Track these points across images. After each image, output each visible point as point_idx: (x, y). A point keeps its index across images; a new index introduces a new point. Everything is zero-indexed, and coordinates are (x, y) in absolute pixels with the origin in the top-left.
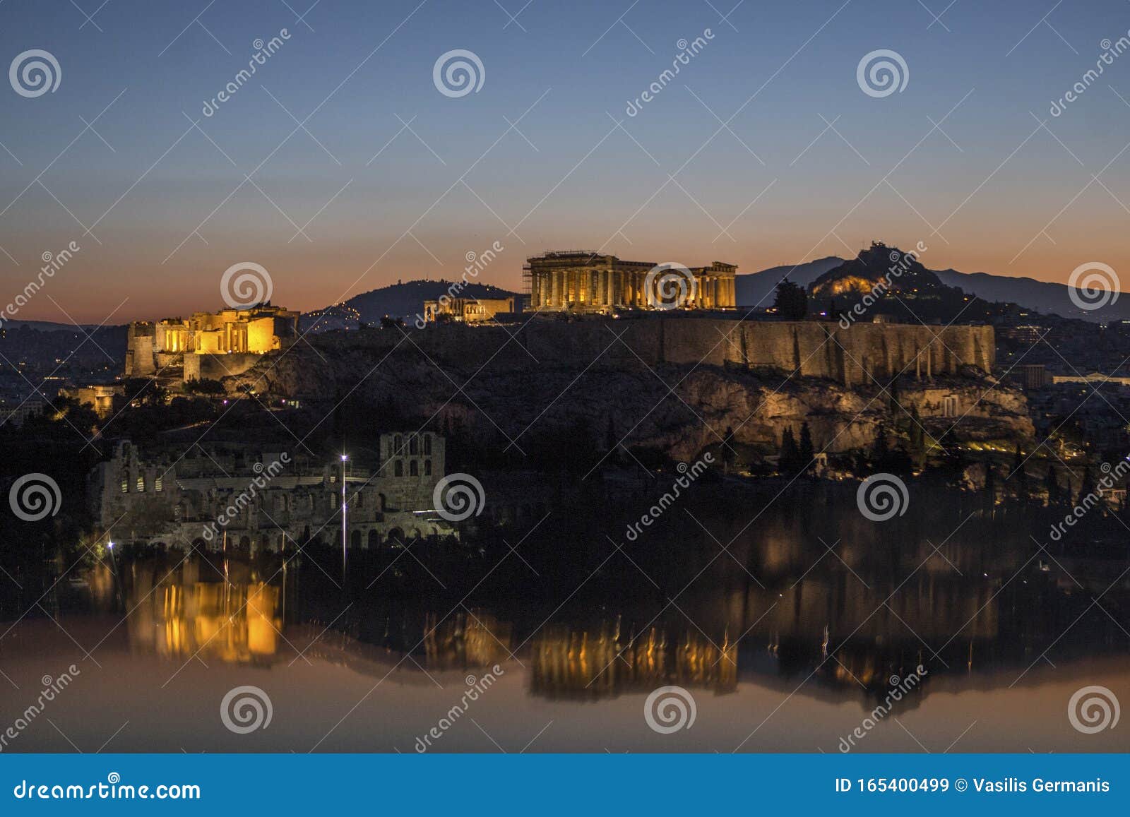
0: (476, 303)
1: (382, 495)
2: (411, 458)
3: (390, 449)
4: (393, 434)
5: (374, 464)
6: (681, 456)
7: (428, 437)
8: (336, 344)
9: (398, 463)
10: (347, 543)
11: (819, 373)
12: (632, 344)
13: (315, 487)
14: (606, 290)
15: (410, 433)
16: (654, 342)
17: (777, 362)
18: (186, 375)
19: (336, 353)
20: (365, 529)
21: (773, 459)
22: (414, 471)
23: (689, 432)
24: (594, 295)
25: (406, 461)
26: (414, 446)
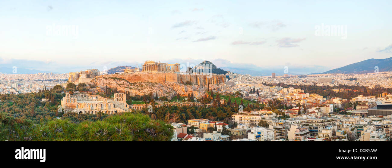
1: (114, 105)
3: (116, 96)
4: (116, 94)
5: (113, 99)
6: (169, 98)
7: (123, 94)
8: (106, 77)
9: (117, 99)
10: (107, 113)
11: (195, 83)
12: (161, 78)
13: (102, 103)
14: (156, 68)
15: (119, 94)
16: (165, 77)
17: (187, 81)
18: (79, 82)
19: (106, 79)
20: (111, 111)
21: (186, 99)
22: (120, 100)
23: (171, 94)
24: (154, 69)
25: (119, 99)
26: (120, 96)
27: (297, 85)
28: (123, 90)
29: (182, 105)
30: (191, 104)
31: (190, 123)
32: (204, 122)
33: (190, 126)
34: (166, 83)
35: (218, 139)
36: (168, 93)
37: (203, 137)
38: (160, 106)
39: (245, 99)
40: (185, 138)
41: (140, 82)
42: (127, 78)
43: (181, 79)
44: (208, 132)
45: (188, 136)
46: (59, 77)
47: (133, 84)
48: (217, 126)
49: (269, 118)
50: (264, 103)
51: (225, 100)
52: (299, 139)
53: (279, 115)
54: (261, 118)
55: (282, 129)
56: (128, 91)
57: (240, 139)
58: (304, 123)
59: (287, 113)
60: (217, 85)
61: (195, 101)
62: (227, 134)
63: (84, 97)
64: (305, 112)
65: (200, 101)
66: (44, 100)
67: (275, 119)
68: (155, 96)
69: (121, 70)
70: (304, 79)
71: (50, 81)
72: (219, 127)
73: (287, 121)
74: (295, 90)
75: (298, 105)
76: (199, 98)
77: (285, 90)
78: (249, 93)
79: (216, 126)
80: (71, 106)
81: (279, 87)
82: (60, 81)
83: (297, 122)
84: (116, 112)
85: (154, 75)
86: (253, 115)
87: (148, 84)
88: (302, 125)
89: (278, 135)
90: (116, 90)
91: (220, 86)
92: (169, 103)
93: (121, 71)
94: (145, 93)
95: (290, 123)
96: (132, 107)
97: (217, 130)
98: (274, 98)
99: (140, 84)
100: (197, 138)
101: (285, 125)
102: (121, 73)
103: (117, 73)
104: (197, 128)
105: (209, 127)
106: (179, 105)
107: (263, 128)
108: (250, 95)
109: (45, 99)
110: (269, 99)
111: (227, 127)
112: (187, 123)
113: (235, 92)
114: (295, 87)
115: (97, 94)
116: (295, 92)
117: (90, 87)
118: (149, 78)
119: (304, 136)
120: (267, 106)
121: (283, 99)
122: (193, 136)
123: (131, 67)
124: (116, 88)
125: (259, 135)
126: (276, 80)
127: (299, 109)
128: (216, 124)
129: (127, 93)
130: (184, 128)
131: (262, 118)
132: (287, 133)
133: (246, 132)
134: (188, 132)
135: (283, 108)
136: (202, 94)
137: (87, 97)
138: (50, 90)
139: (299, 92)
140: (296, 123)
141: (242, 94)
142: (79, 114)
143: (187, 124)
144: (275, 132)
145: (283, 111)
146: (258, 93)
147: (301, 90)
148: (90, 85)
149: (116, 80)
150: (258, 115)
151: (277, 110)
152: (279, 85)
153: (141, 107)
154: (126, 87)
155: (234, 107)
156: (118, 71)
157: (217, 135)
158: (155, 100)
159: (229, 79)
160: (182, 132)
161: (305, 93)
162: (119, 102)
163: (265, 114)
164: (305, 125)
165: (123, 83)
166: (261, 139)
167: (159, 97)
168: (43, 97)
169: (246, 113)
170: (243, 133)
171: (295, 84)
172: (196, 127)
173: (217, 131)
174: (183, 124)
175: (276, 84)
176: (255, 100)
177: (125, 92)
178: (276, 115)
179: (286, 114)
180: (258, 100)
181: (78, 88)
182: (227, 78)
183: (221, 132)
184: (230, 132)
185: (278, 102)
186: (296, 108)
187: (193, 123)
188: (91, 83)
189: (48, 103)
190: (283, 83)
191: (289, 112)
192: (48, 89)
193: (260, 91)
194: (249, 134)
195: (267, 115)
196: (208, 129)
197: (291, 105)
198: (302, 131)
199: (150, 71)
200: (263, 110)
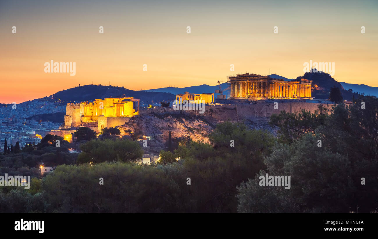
0: (199, 96)
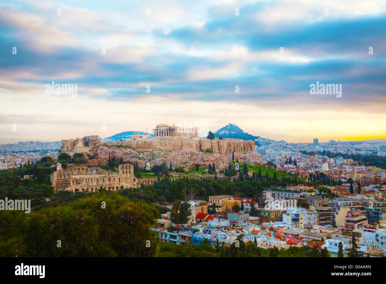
1: (119, 179)
2: (126, 170)
3: (121, 168)
4: (122, 165)
5: (118, 172)
6: (186, 170)
7: (130, 165)
8: (109, 145)
9: (123, 171)
10: (111, 190)
11: (217, 151)
12: (176, 145)
13: (104, 177)
14: (170, 133)
15: (126, 165)
16: (181, 144)
17: (207, 149)
18: (75, 152)
19: (109, 147)
20: (115, 186)
21: (207, 170)
22: (127, 173)
23: (188, 164)
24: (167, 134)
25: (125, 171)
26: (126, 167)
27: (349, 154)
28: (130, 160)
29: (201, 177)
30: (213, 177)
31: (211, 201)
32: (229, 198)
33: (211, 204)
34: (182, 151)
35: (246, 221)
36: (184, 163)
37: (227, 218)
38: (175, 179)
39: (279, 171)
40: (204, 219)
41: (151, 150)
42: (134, 146)
43: (200, 146)
44: (233, 212)
45: (209, 216)
46: (48, 147)
47: (142, 152)
48: (245, 205)
49: (310, 196)
50: (304, 177)
51: (254, 171)
52: (351, 227)
53: (323, 193)
54: (299, 196)
55: (327, 211)
56: (136, 162)
57: (272, 222)
58: (359, 205)
59: (334, 190)
60: (243, 153)
61: (217, 173)
62: (257, 216)
63: (81, 170)
64: (360, 191)
65: (224, 173)
66: (26, 177)
67: (318, 198)
68: (169, 166)
69: (128, 136)
70: (358, 147)
71: (35, 151)
72: (247, 205)
73: (334, 201)
74: (345, 161)
75: (350, 181)
76: (222, 170)
77: (332, 160)
78: (284, 163)
79: (242, 205)
80: (64, 182)
81: (323, 156)
82: (49, 151)
83: (349, 204)
84: (122, 187)
85: (168, 142)
86: (289, 191)
87: (160, 153)
88: (355, 208)
89: (323, 220)
90: (122, 161)
91: (248, 154)
92: (186, 176)
93: (128, 138)
94: (157, 163)
95: (339, 204)
96: (141, 181)
97: (245, 209)
98: (317, 170)
99: (151, 153)
100: (220, 220)
101: (331, 207)
102: (127, 140)
103: (123, 139)
104: (219, 207)
105: (234, 205)
106: (198, 178)
107: (303, 209)
108: (285, 166)
109: (28, 176)
110: (310, 171)
111: (256, 206)
112: (207, 200)
113: (267, 162)
114: (345, 156)
115: (98, 166)
116: (346, 163)
117: (89, 158)
118: (162, 145)
119: (359, 223)
120: (307, 181)
121: (329, 172)
122: (215, 217)
123: (140, 132)
124: (121, 158)
125: (296, 217)
126: (318, 147)
127: (351, 186)
128: (242, 202)
129: (135, 163)
130: (204, 207)
131: (301, 196)
132: (334, 217)
133: (281, 213)
134: (209, 211)
135: (329, 185)
136: (225, 165)
137: (85, 170)
138: (35, 163)
139: (351, 164)
140: (347, 204)
141: (275, 165)
142: (74, 192)
143: (207, 202)
144: (318, 215)
145: (329, 188)
146: (295, 164)
147: (354, 161)
148: (89, 155)
149: (122, 148)
150: (296, 192)
151: (320, 186)
152: (324, 153)
153: (152, 181)
154: (134, 157)
155: (265, 180)
156: (124, 138)
157: (244, 216)
158: (169, 171)
159: (259, 146)
160: (202, 212)
161: (360, 165)
162: (125, 176)
163: (305, 191)
164: (359, 208)
165: (130, 151)
166: (300, 223)
167: (173, 168)
168: (26, 173)
169: (280, 189)
170: (277, 214)
171: (345, 153)
172: (218, 205)
173: (243, 210)
174: (203, 201)
175: (319, 153)
176: (292, 173)
177: (133, 162)
178: (319, 193)
179: (332, 192)
180: (295, 172)
181: (73, 159)
182: (257, 145)
183: (250, 212)
184: (261, 212)
185: (322, 175)
186: (347, 185)
187: (215, 200)
188: (90, 153)
189: (33, 180)
190: (329, 152)
191: (337, 190)
192: (32, 162)
193: (298, 161)
194: (284, 216)
195: (308, 192)
196: (233, 208)
197: (340, 181)
198: (355, 217)
199: (163, 137)
200: (302, 185)
